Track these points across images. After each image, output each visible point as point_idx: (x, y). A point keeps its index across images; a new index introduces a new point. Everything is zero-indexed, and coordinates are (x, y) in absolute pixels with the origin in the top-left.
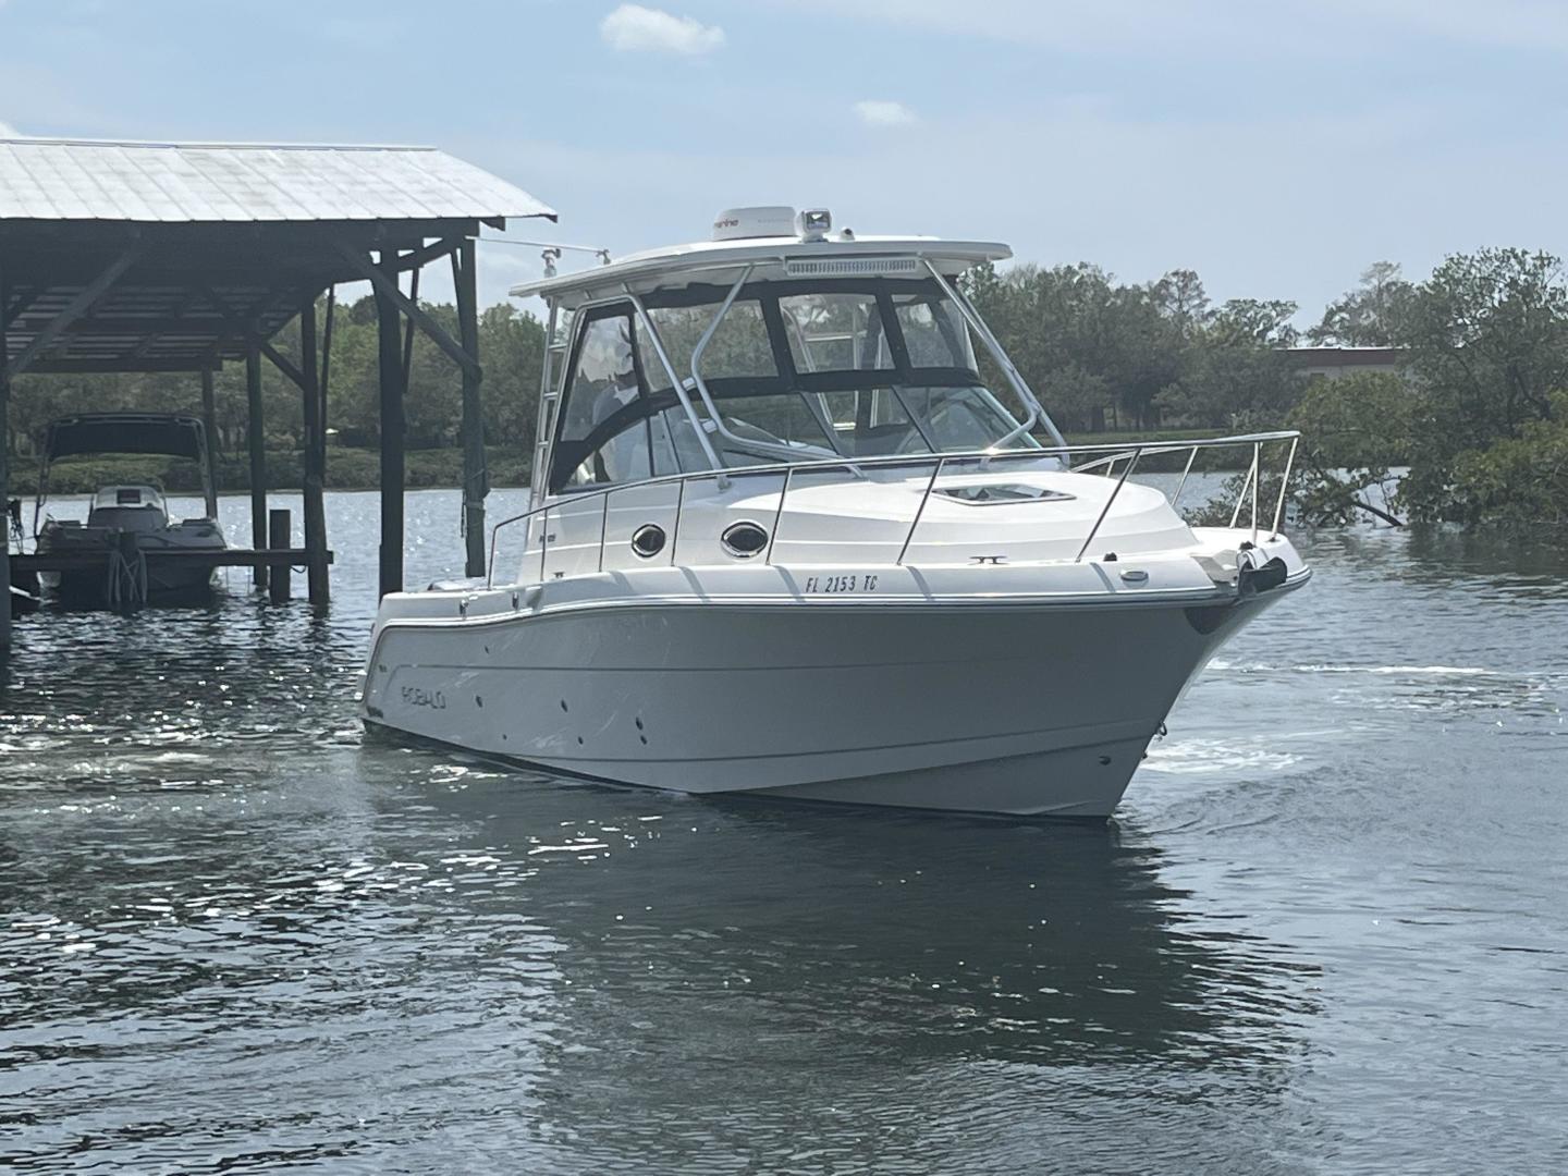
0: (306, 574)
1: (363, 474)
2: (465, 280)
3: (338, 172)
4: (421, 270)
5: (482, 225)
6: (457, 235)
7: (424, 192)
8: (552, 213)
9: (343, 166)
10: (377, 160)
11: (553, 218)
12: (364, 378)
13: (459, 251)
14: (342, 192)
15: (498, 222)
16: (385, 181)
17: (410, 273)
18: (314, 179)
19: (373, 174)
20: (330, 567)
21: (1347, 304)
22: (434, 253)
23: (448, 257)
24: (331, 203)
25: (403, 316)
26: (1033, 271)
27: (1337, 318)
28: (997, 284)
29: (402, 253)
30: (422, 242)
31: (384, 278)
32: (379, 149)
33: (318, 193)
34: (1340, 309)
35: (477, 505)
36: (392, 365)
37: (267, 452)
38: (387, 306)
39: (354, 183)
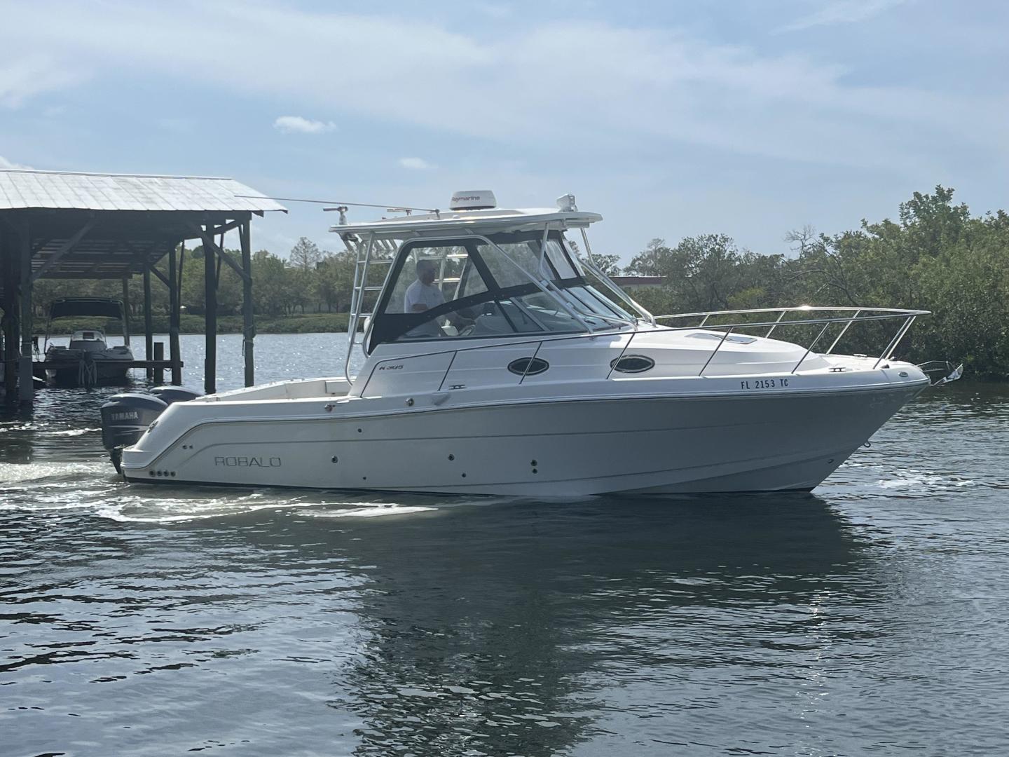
0: (171, 372)
1: (197, 327)
2: (245, 239)
3: (187, 189)
4: (225, 235)
5: (253, 214)
6: (242, 219)
7: (227, 199)
8: (285, 209)
9: (188, 185)
10: (204, 183)
11: (286, 212)
12: (198, 283)
13: (242, 226)
14: (188, 198)
15: (260, 213)
16: (208, 193)
17: (220, 235)
18: (175, 191)
19: (203, 190)
20: (182, 369)
21: (641, 257)
22: (231, 226)
23: (237, 228)
24: (183, 203)
25: (216, 255)
27: (637, 263)
29: (216, 226)
30: (225, 221)
31: (208, 237)
32: (206, 179)
33: (177, 198)
34: (638, 259)
35: (250, 341)
36: (211, 278)
37: (154, 317)
38: (209, 250)
39: (193, 194)
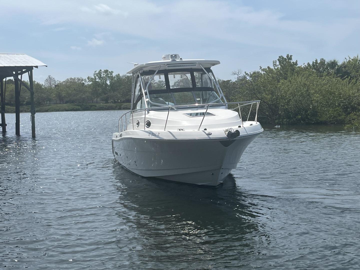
0: (2, 128)
1: (9, 110)
2: (31, 77)
3: (8, 58)
4: (23, 75)
5: (34, 67)
6: (29, 69)
7: (23, 62)
8: (46, 65)
9: (8, 57)
10: (14, 56)
11: (46, 66)
12: (9, 94)
13: (30, 72)
14: (8, 61)
15: (37, 67)
16: (16, 60)
17: (20, 76)
18: (3, 59)
19: (14, 58)
20: (6, 127)
21: (178, 81)
22: (25, 72)
23: (28, 73)
24: (7, 63)
25: (19, 83)
26: (126, 76)
27: (176, 84)
28: (120, 78)
29: (19, 72)
30: (22, 70)
31: (16, 76)
32: (15, 54)
33: (4, 62)
34: (177, 82)
35: (33, 116)
36: (17, 92)
39: (10, 60)
